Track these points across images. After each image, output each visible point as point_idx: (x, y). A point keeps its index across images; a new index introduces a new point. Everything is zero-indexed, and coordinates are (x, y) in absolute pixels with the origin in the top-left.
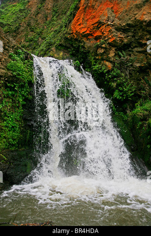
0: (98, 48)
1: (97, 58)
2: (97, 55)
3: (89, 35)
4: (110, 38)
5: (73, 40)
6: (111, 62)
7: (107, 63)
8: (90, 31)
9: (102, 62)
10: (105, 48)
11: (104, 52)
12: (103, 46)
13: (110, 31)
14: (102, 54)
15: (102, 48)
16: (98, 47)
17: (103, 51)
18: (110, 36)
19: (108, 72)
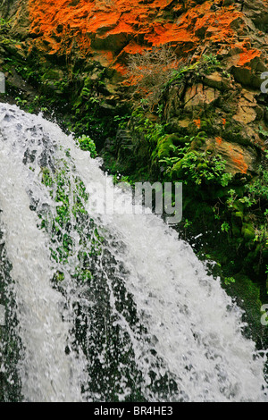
0: (187, 86)
1: (184, 124)
2: (184, 113)
3: (126, 40)
4: (238, 51)
5: (43, 61)
6: (245, 144)
7: (229, 147)
8: (136, 27)
9: (208, 142)
10: (221, 88)
11: (216, 104)
12: (215, 77)
13: (235, 25)
14: (206, 111)
15: (208, 84)
16: (189, 81)
17: (210, 96)
18: (239, 45)
19: (237, 182)
